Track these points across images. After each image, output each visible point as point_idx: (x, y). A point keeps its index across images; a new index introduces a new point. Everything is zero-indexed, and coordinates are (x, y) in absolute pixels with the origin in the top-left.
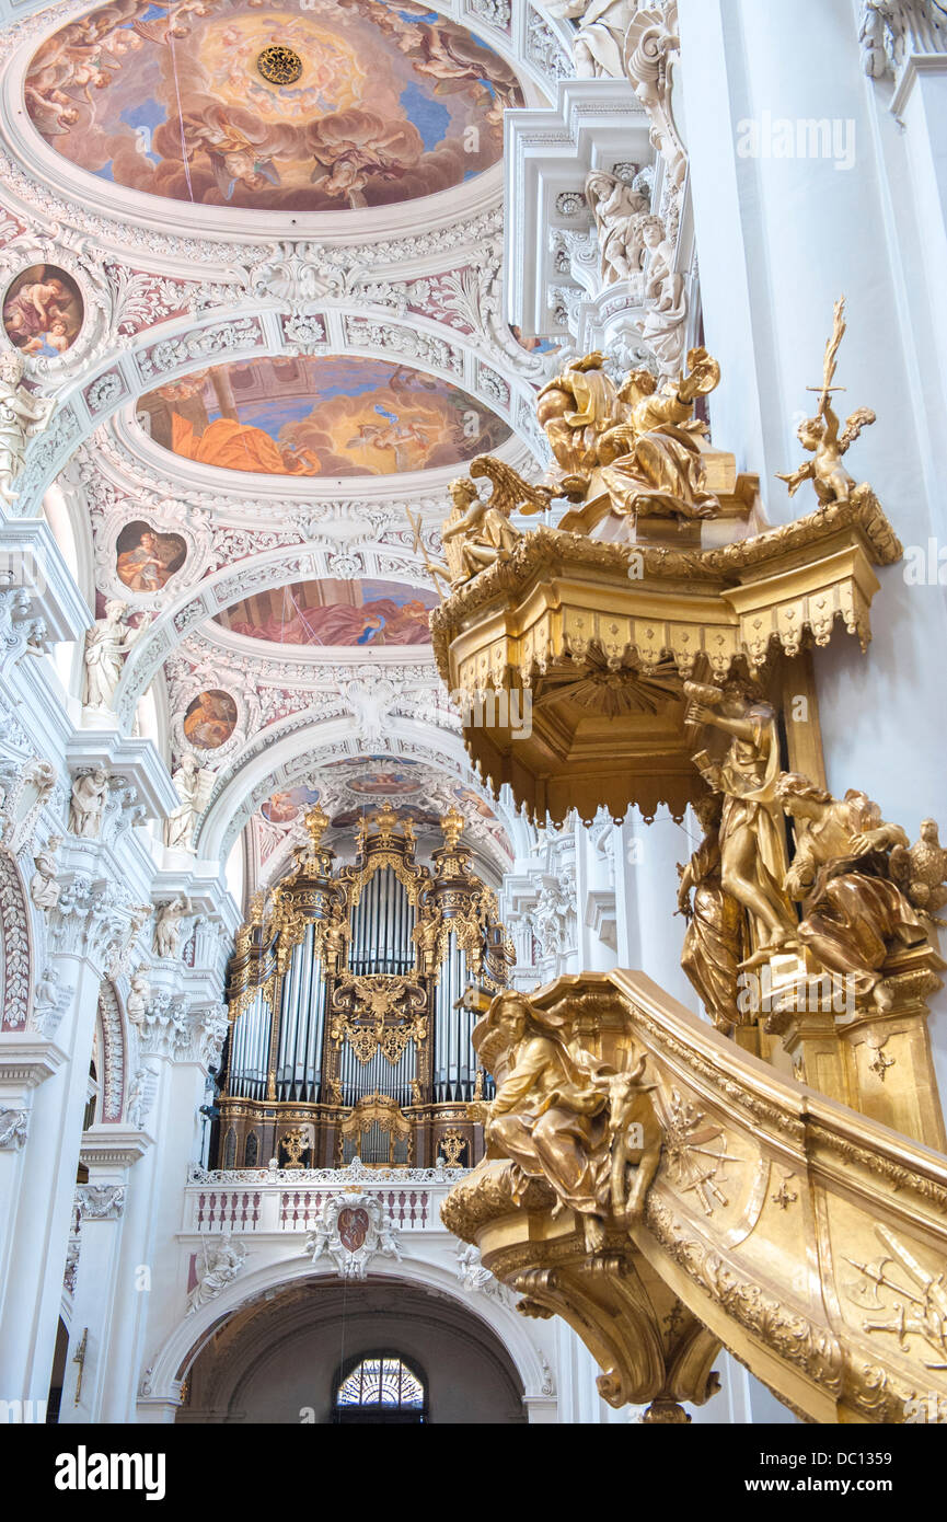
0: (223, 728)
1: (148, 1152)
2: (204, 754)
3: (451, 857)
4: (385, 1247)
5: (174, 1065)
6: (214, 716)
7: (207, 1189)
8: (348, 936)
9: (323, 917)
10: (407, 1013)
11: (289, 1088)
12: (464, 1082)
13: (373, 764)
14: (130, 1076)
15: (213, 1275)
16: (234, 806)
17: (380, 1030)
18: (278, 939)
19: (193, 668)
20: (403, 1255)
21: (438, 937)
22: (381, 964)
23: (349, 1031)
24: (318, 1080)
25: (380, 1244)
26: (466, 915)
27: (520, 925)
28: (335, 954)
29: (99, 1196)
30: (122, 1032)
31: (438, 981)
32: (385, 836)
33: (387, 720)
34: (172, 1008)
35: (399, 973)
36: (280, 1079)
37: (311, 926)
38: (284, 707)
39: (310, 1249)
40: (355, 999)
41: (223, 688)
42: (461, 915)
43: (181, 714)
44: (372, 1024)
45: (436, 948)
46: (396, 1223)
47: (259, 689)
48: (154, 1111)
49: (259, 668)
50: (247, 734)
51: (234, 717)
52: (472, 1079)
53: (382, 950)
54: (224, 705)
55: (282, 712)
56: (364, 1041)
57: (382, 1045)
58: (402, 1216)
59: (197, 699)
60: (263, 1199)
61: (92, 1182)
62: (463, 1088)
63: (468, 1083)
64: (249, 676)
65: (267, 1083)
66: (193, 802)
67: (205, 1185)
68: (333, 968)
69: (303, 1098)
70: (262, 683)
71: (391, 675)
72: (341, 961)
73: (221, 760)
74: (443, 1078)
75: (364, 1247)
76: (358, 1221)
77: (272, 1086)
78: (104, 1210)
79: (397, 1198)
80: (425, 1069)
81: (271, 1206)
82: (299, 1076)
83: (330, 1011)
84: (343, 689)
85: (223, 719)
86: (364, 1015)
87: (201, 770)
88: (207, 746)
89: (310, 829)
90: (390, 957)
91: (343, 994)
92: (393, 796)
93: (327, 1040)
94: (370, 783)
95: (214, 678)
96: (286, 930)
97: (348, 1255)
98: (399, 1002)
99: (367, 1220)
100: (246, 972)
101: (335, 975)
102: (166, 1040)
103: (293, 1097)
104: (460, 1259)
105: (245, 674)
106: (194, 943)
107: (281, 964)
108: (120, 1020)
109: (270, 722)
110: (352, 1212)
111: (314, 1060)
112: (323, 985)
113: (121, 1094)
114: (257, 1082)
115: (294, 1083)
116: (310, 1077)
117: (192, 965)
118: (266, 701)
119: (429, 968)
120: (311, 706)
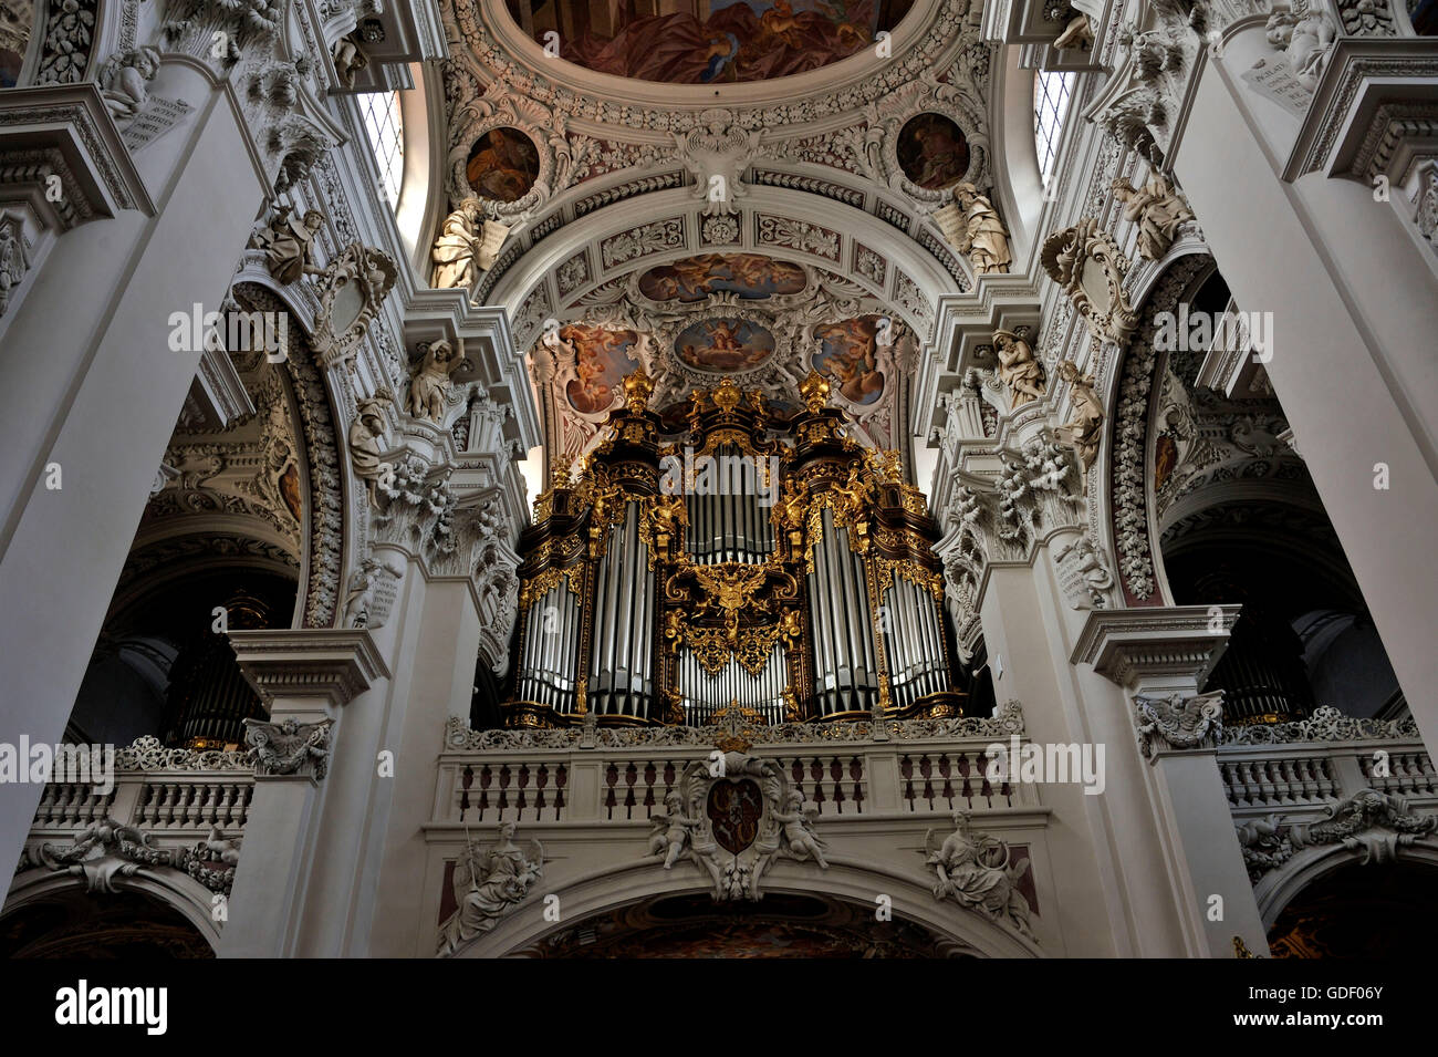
0: (519, 180)
1: (378, 686)
2: (492, 206)
3: (817, 421)
4: (793, 844)
5: (429, 580)
6: (508, 163)
7: (477, 758)
8: (683, 519)
9: (646, 494)
10: (772, 608)
11: (606, 699)
12: (861, 688)
13: (714, 301)
14: (353, 566)
15: (485, 890)
16: (531, 279)
17: (733, 632)
18: (590, 514)
19: (481, 91)
20: (828, 857)
21: (807, 516)
22: (729, 555)
23: (689, 634)
24: (648, 690)
25: (784, 838)
26: (843, 485)
27: (957, 393)
28: (666, 537)
29: (285, 740)
30: (340, 488)
31: (810, 567)
32: (727, 409)
33: (739, 187)
34: (426, 489)
35: (755, 562)
36: (594, 688)
37: (632, 508)
38: (601, 163)
39: (661, 849)
40: (698, 593)
41: (522, 126)
42: (835, 486)
43: (463, 150)
44: (722, 626)
45: (804, 529)
46: (811, 805)
47: (569, 135)
48: (390, 626)
49: (569, 102)
50: (552, 189)
51: (534, 169)
52: (872, 684)
53: (729, 536)
54: (521, 150)
55: (600, 169)
56: (711, 646)
57: (736, 650)
58: (819, 796)
59: (486, 136)
60: (574, 773)
61: (275, 720)
62: (861, 696)
63: (867, 690)
64: (557, 112)
65: (575, 693)
66: (474, 247)
67: (474, 752)
68: (664, 555)
69: (628, 708)
70: (575, 126)
71: (744, 118)
72: (674, 546)
73: (516, 217)
74: (831, 683)
75: (759, 845)
76: (743, 801)
77: (583, 697)
78: (290, 761)
79: (807, 768)
80: (801, 674)
81: (586, 783)
82: (620, 684)
83: (661, 607)
84: (681, 141)
85: (521, 168)
86: (710, 613)
87: (488, 223)
88: (496, 197)
89: (631, 393)
90: (740, 545)
91: (679, 583)
92: (733, 374)
93: (660, 641)
94: (705, 350)
95: (509, 109)
96: (600, 504)
97: (728, 861)
98: (758, 595)
99: (759, 802)
100: (546, 548)
101: (667, 562)
102: (416, 532)
103: (613, 707)
104: (933, 859)
105: (551, 108)
106: (468, 428)
107: (593, 546)
108: (338, 466)
109: (582, 179)
110: (733, 786)
111: (642, 665)
112: (651, 576)
113: (335, 591)
114: (560, 691)
115: (615, 694)
116: (636, 685)
117: (465, 448)
118: (579, 148)
119: (796, 554)
120: (639, 161)
